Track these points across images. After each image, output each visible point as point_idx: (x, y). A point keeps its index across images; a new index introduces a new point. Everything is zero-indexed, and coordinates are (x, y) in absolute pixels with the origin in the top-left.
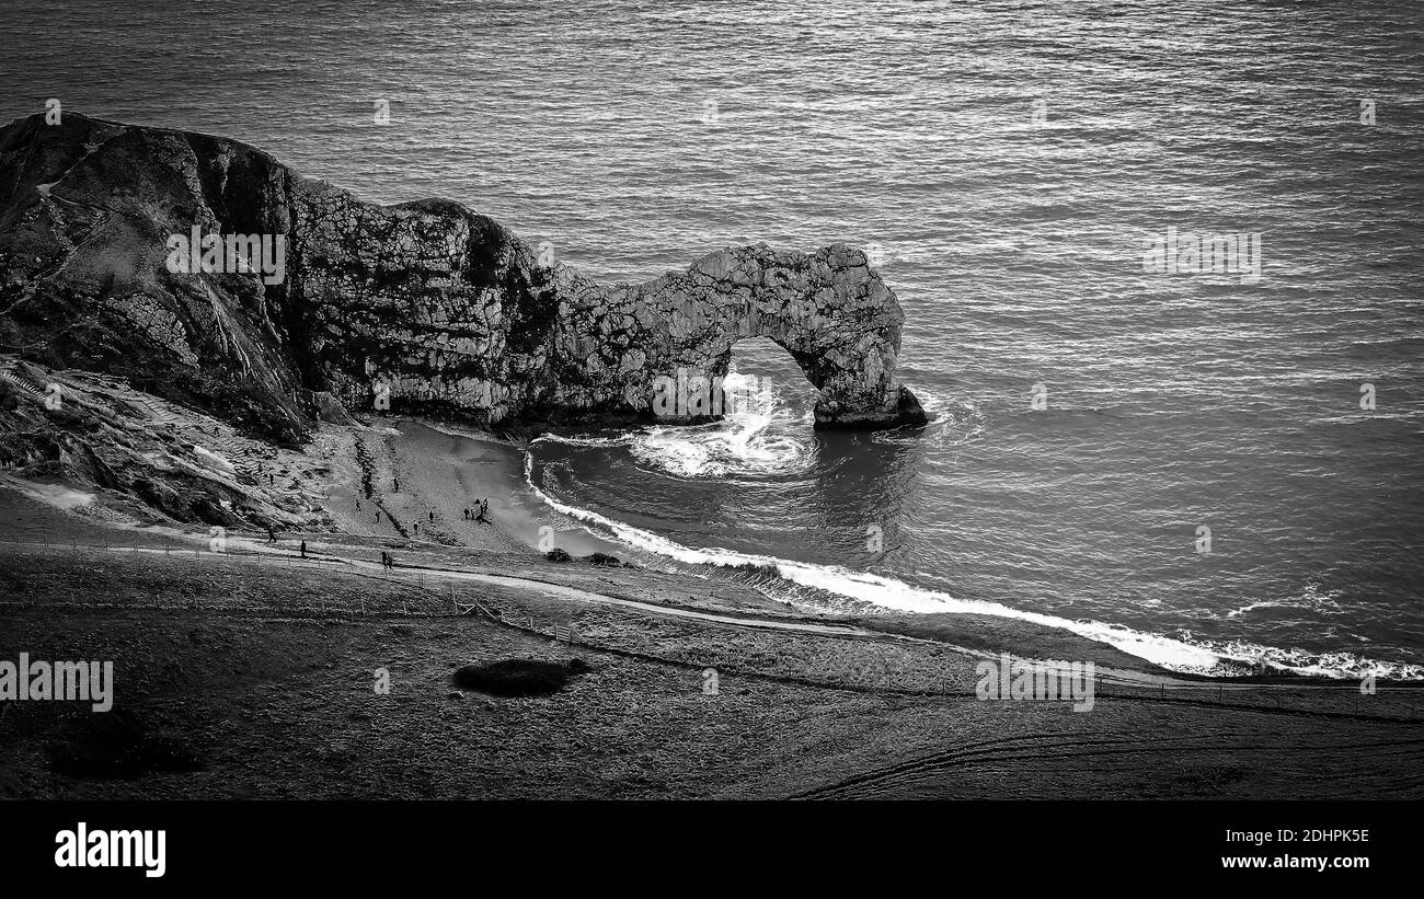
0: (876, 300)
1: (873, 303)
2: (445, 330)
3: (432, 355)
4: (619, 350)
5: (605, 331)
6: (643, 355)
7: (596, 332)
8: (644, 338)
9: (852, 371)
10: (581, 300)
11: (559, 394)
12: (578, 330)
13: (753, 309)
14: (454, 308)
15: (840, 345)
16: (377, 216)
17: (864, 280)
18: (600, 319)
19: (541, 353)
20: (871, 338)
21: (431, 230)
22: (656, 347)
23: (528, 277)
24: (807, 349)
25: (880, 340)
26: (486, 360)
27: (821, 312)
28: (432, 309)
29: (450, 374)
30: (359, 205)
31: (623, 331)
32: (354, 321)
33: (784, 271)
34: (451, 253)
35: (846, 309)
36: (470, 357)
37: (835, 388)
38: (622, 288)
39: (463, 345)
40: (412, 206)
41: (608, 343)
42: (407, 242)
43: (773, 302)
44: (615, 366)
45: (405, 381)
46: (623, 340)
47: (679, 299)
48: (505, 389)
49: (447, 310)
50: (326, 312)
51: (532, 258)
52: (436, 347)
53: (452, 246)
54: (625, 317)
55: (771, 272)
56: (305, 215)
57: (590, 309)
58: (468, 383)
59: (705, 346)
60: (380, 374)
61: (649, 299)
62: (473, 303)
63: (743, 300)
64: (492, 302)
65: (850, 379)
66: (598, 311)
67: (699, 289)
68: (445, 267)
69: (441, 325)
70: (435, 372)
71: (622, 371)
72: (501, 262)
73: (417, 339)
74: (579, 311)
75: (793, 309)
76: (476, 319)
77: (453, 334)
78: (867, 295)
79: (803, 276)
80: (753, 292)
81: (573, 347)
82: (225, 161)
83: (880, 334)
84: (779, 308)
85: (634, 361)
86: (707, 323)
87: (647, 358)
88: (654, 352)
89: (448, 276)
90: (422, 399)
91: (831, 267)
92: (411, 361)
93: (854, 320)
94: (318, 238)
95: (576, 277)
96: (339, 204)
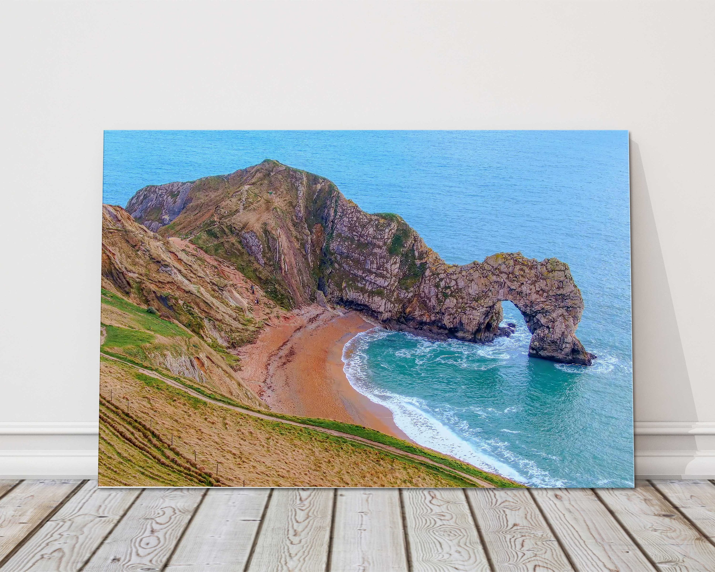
0: (565, 291)
1: (564, 292)
2: (375, 273)
3: (368, 284)
4: (446, 296)
5: (442, 286)
6: (455, 301)
7: (437, 286)
8: (457, 292)
9: (548, 327)
10: (436, 269)
11: (416, 313)
12: (431, 283)
13: (506, 285)
14: (380, 263)
15: (544, 312)
16: (364, 217)
17: (562, 279)
18: (441, 280)
19: (411, 291)
20: (561, 311)
21: (381, 226)
22: (462, 298)
23: (417, 254)
24: (528, 311)
25: (566, 314)
26: (387, 290)
27: (537, 292)
28: (372, 263)
29: (372, 294)
30: (359, 212)
31: (449, 287)
32: (344, 263)
33: (525, 268)
34: (385, 237)
35: (551, 293)
36: (381, 287)
37: (538, 335)
38: (454, 266)
39: (380, 281)
40: (377, 215)
41: (442, 292)
42: (371, 230)
43: (515, 283)
44: (442, 304)
45: (355, 294)
46: (448, 291)
47: (476, 275)
48: (392, 305)
49: (377, 264)
50: (336, 258)
51: (421, 246)
52: (370, 280)
53: (387, 234)
54: (452, 281)
55: (518, 267)
56: (339, 214)
57: (438, 274)
58: (377, 299)
59: (482, 301)
60: (346, 289)
61: (464, 273)
62: (387, 262)
63: (502, 280)
64: (395, 263)
65: (547, 332)
66: (442, 276)
67: (485, 271)
68: (381, 244)
69: (374, 270)
70: (366, 292)
71: (444, 307)
72: (406, 245)
73: (364, 275)
74: (433, 275)
75: (524, 288)
76: (387, 270)
77: (377, 275)
78: (562, 288)
79: (532, 271)
80: (508, 276)
81: (426, 291)
82: (319, 187)
83: (567, 310)
84: (517, 287)
85: (451, 302)
86: (485, 289)
87: (457, 302)
88: (461, 300)
89: (381, 248)
90: (359, 303)
91: (547, 269)
92: (360, 285)
93: (554, 300)
94: (341, 224)
95: (436, 258)
96: (352, 210)
